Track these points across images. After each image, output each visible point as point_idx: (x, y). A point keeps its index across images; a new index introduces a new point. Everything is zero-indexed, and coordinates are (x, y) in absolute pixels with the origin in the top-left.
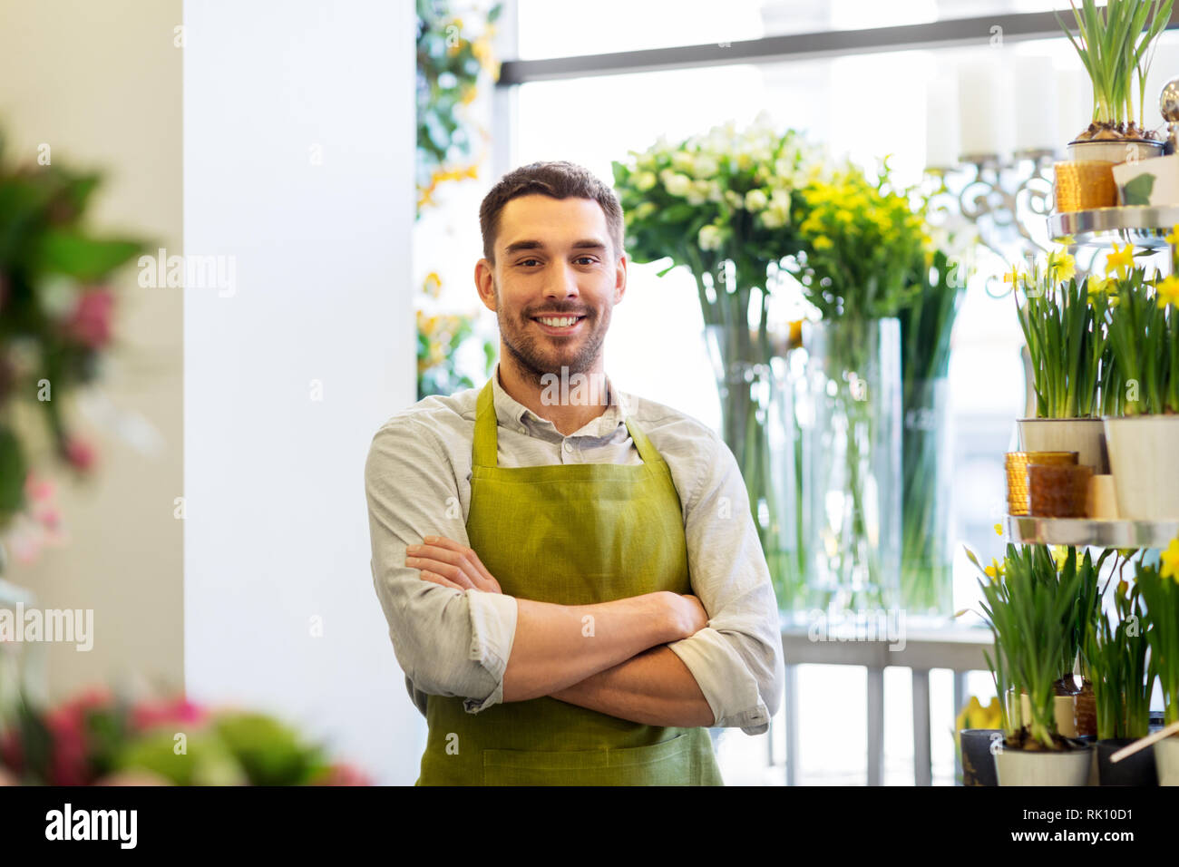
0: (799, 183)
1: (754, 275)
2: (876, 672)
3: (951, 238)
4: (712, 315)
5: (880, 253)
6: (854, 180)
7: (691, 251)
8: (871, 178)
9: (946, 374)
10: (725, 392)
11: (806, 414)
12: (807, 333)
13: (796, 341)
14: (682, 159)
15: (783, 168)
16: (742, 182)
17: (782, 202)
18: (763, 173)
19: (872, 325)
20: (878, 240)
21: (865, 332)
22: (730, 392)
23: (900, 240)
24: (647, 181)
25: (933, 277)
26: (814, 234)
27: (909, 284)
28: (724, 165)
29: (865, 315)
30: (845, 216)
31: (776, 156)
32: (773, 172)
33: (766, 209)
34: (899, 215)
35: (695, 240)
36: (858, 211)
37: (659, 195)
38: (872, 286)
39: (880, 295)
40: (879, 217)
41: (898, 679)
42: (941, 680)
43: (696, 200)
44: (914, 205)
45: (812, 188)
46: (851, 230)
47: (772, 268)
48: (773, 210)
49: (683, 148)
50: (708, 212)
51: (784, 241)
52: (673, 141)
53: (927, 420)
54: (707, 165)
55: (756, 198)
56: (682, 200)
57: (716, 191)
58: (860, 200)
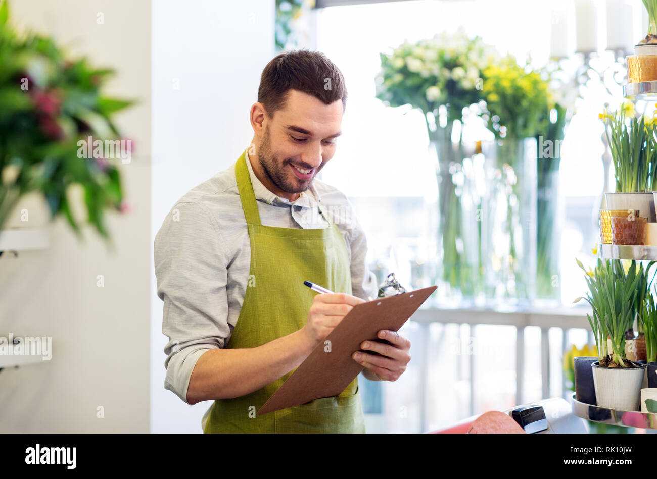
0: (482, 65)
1: (456, 113)
2: (520, 329)
3: (564, 95)
4: (433, 137)
5: (525, 104)
6: (512, 63)
7: (422, 101)
8: (521, 63)
9: (558, 169)
10: (441, 179)
12: (485, 147)
13: (479, 150)
14: (418, 51)
15: (473, 57)
16: (451, 65)
17: (473, 74)
18: (462, 60)
19: (520, 143)
20: (524, 96)
21: (517, 146)
22: (443, 180)
23: (537, 96)
24: (399, 63)
25: (553, 117)
26: (489, 93)
27: (541, 120)
28: (441, 57)
29: (516, 136)
30: (506, 84)
31: (470, 49)
32: (467, 58)
33: (465, 77)
34: (535, 83)
35: (424, 96)
36: (513, 81)
37: (405, 71)
38: (520, 121)
39: (525, 126)
40: (525, 84)
41: (533, 333)
42: (555, 334)
43: (425, 74)
44: (544, 77)
45: (488, 68)
46: (509, 91)
47: (465, 111)
48: (468, 78)
49: (418, 45)
50: (433, 81)
51: (473, 96)
52: (413, 41)
53: (549, 194)
54: (431, 55)
55: (458, 73)
56: (417, 74)
57: (436, 69)
58: (514, 75)
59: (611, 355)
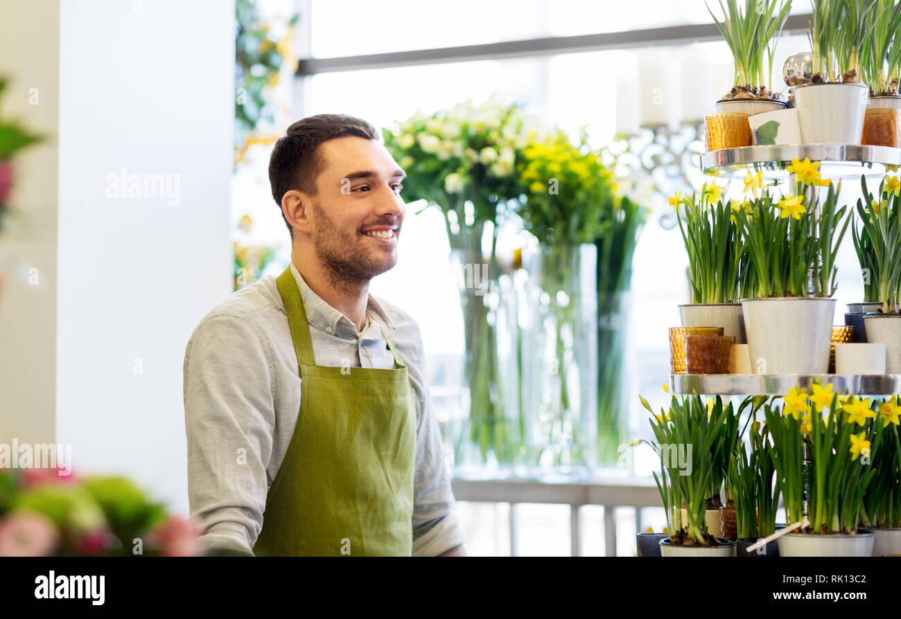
0: (521, 143)
1: (487, 212)
2: (575, 508)
3: (634, 186)
4: (456, 242)
5: (581, 196)
6: (562, 141)
7: (440, 194)
8: (574, 141)
9: (628, 287)
10: (466, 301)
11: (526, 320)
12: (526, 258)
13: (518, 263)
14: (434, 125)
15: (509, 132)
16: (478, 143)
17: (508, 158)
18: (494, 136)
19: (575, 250)
20: (579, 186)
21: (569, 255)
22: (470, 301)
23: (596, 186)
24: (407, 142)
25: (621, 216)
26: (531, 181)
27: (603, 219)
28: (465, 131)
29: (569, 243)
30: (555, 168)
31: (504, 123)
32: (501, 135)
33: (495, 162)
34: (595, 169)
35: (442, 186)
36: (564, 164)
37: (416, 152)
38: (574, 220)
39: (581, 227)
40: (581, 170)
42: (625, 515)
43: (444, 155)
44: (606, 160)
45: (530, 147)
46: (558, 178)
47: (500, 208)
48: (501, 162)
49: (434, 117)
50: (453, 165)
51: (509, 187)
52: (427, 112)
53: (616, 322)
54: (453, 130)
55: (488, 154)
56: (433, 156)
57: (459, 149)
58: (565, 156)
59: (686, 528)
